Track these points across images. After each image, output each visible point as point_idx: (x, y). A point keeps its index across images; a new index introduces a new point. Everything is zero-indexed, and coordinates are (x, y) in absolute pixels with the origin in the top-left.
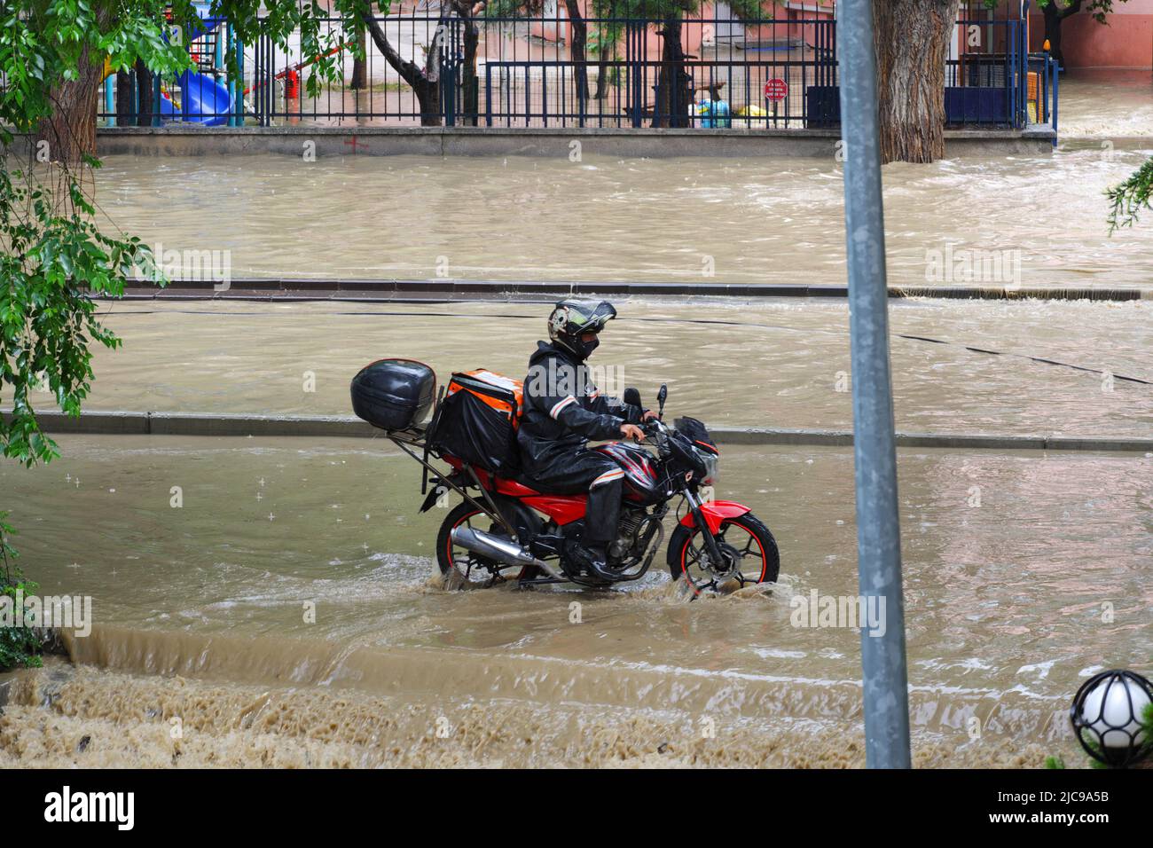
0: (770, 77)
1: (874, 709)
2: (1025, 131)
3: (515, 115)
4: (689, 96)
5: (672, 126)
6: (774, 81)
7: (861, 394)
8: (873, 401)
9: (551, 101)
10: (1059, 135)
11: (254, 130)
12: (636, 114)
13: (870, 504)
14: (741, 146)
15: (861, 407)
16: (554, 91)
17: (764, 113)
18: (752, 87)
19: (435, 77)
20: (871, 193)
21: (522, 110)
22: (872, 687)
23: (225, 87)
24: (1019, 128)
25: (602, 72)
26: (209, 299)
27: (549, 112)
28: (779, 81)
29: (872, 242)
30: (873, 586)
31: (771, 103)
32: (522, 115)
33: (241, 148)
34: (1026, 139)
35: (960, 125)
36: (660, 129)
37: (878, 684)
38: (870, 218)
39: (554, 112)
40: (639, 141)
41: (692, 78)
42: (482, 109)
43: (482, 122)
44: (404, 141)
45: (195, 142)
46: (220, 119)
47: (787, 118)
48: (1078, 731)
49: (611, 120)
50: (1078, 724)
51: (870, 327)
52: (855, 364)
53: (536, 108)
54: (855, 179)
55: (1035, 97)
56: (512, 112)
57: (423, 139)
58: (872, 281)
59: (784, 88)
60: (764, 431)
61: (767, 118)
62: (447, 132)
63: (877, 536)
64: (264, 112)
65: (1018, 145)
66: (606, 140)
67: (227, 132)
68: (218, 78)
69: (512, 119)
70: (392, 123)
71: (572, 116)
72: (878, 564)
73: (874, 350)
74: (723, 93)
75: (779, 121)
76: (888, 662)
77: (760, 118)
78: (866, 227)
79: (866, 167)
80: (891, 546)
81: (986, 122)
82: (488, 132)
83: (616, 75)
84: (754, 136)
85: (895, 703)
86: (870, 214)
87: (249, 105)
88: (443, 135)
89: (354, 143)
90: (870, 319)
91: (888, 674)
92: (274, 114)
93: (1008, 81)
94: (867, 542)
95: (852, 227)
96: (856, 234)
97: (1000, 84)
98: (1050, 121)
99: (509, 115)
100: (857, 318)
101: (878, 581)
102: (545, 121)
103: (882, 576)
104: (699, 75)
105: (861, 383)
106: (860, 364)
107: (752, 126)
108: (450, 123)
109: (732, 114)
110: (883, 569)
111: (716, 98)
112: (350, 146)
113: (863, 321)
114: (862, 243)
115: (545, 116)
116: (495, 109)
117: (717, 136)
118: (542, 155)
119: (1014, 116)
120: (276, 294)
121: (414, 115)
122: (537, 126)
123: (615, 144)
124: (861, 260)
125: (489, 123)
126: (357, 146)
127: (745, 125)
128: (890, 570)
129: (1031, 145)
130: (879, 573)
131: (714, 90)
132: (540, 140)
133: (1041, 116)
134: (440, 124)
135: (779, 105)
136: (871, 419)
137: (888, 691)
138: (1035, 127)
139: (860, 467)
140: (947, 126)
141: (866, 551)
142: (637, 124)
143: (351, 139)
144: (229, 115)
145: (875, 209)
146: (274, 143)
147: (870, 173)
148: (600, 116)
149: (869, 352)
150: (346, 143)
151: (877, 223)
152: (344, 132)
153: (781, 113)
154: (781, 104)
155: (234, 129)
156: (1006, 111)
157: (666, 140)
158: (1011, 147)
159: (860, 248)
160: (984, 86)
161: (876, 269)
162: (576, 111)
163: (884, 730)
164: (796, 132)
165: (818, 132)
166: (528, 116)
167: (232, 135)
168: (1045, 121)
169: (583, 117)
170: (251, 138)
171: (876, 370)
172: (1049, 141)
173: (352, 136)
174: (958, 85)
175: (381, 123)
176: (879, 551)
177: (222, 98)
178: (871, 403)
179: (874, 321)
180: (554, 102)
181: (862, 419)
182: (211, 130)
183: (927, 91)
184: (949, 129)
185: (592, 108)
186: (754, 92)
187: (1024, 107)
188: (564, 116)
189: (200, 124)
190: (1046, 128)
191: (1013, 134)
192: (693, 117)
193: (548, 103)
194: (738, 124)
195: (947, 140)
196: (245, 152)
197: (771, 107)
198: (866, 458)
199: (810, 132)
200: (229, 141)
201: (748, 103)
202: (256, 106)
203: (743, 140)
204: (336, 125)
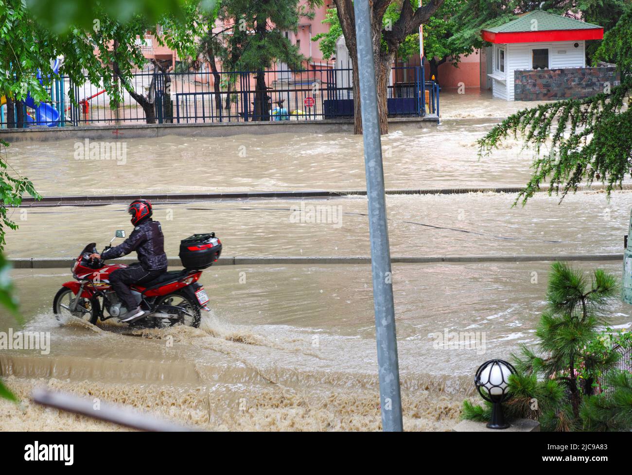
0: (307, 96)
1: (384, 381)
2: (424, 117)
3: (190, 118)
4: (269, 106)
5: (262, 120)
6: (309, 98)
7: (374, 237)
8: (380, 240)
9: (206, 110)
10: (440, 119)
11: (71, 128)
12: (245, 115)
13: (379, 287)
14: (294, 128)
15: (374, 243)
16: (208, 106)
17: (304, 113)
18: (298, 101)
19: (152, 101)
20: (376, 144)
21: (193, 115)
22: (383, 371)
23: (56, 109)
24: (422, 116)
25: (228, 96)
26: (55, 206)
27: (205, 116)
28: (311, 98)
29: (377, 167)
30: (382, 325)
31: (307, 108)
32: (193, 117)
33: (65, 136)
34: (425, 121)
35: (395, 116)
36: (257, 122)
37: (385, 369)
38: (376, 156)
39: (208, 116)
40: (247, 128)
41: (271, 98)
42: (175, 115)
43: (175, 121)
44: (140, 131)
45: (44, 134)
46: (54, 124)
47: (315, 115)
48: (478, 388)
49: (235, 118)
50: (478, 384)
51: (377, 206)
52: (371, 223)
53: (200, 114)
54: (368, 138)
55: (428, 102)
56: (189, 116)
57: (149, 130)
58: (378, 185)
59: (313, 101)
60: (314, 258)
61: (306, 115)
62: (159, 126)
63: (383, 302)
64: (75, 120)
65: (422, 124)
66: (232, 128)
67: (58, 129)
68: (52, 105)
69: (189, 119)
70: (134, 123)
71: (216, 117)
72: (384, 314)
73: (380, 216)
74: (285, 104)
75: (311, 117)
76: (390, 359)
77: (302, 115)
78: (374, 160)
79: (374, 132)
80: (390, 306)
81: (407, 114)
82: (179, 125)
83: (236, 97)
84: (300, 124)
85: (393, 378)
86: (376, 154)
87: (67, 117)
88: (157, 128)
89: (117, 133)
90: (377, 202)
91: (390, 365)
92: (79, 121)
93: (416, 94)
94: (379, 305)
95: (368, 161)
96: (370, 163)
97: (412, 97)
98: (436, 112)
99: (187, 118)
100: (371, 202)
101: (384, 322)
102: (204, 119)
103: (386, 320)
104: (274, 96)
105: (374, 231)
106: (373, 223)
107: (299, 119)
108: (161, 122)
109: (290, 114)
110: (386, 316)
111: (281, 107)
112: (115, 134)
113: (374, 204)
114: (372, 167)
115: (204, 117)
116: (181, 115)
117: (283, 124)
118: (203, 136)
119: (419, 111)
120: (86, 203)
121: (144, 119)
122: (200, 122)
123: (237, 129)
124: (372, 175)
125: (178, 121)
126: (118, 134)
127: (296, 119)
128: (389, 317)
129: (428, 124)
130: (385, 318)
131: (280, 103)
132: (202, 128)
133: (432, 110)
134: (155, 123)
135: (311, 109)
136: (379, 248)
137: (390, 373)
138: (429, 115)
139: (374, 271)
140: (389, 117)
141: (378, 309)
142: (246, 120)
143: (115, 131)
144: (59, 121)
145: (378, 152)
146: (80, 133)
147: (375, 135)
148: (229, 117)
149: (377, 217)
150: (113, 133)
151: (379, 158)
152: (113, 128)
153: (312, 113)
154: (312, 108)
155: (60, 128)
156: (415, 108)
157: (260, 127)
158: (418, 125)
159: (372, 170)
160: (405, 97)
161: (379, 179)
162: (218, 115)
163: (388, 391)
164: (320, 121)
165: (330, 121)
166: (196, 117)
167: (61, 131)
168: (434, 112)
169: (221, 117)
170: (69, 132)
171: (381, 226)
172: (436, 121)
173: (116, 129)
174: (393, 97)
175: (128, 123)
176: (384, 308)
177: (55, 114)
178: (378, 241)
179: (379, 203)
180: (208, 111)
181: (375, 248)
182: (51, 129)
183: (379, 101)
184: (390, 117)
185: (225, 113)
186: (300, 104)
187: (423, 106)
188: (213, 117)
189: (45, 126)
190: (434, 116)
191: (419, 119)
192: (272, 116)
193: (205, 111)
194: (293, 118)
195: (389, 123)
196: (67, 138)
197: (307, 110)
198: (377, 266)
199: (326, 121)
200: (59, 133)
201: (297, 108)
202: (71, 118)
203: (294, 126)
204: (108, 125)
